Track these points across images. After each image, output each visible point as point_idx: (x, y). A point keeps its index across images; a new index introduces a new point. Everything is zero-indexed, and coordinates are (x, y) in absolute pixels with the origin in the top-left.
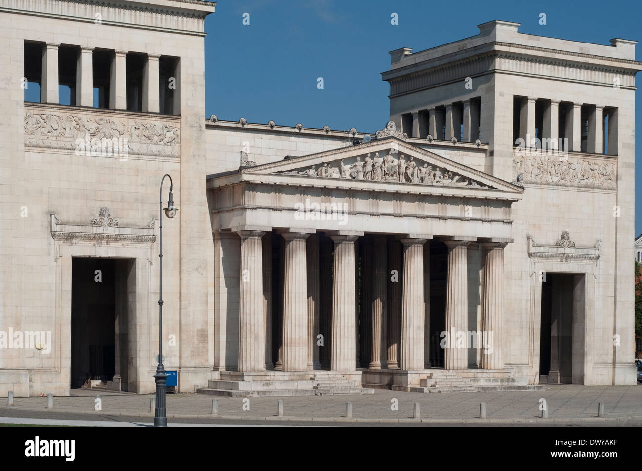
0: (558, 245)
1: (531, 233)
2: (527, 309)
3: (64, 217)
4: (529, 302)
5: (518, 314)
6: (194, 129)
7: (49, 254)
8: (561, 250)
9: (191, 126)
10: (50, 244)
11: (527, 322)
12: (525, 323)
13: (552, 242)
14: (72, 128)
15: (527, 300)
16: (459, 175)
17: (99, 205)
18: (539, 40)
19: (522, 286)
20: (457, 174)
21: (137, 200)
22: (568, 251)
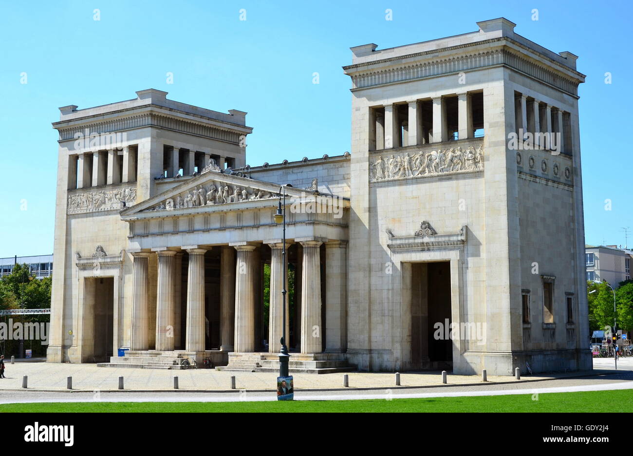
0: (417, 235)
1: (391, 227)
2: (388, 298)
3: (82, 255)
4: (390, 291)
5: (379, 303)
6: (144, 188)
7: (76, 277)
8: (419, 240)
9: (142, 187)
10: (76, 271)
11: (389, 310)
12: (386, 312)
13: (413, 233)
14: (87, 201)
15: (389, 290)
16: (262, 191)
17: (99, 244)
18: (393, 51)
19: (382, 277)
20: (258, 190)
21: (116, 239)
22: (426, 240)
